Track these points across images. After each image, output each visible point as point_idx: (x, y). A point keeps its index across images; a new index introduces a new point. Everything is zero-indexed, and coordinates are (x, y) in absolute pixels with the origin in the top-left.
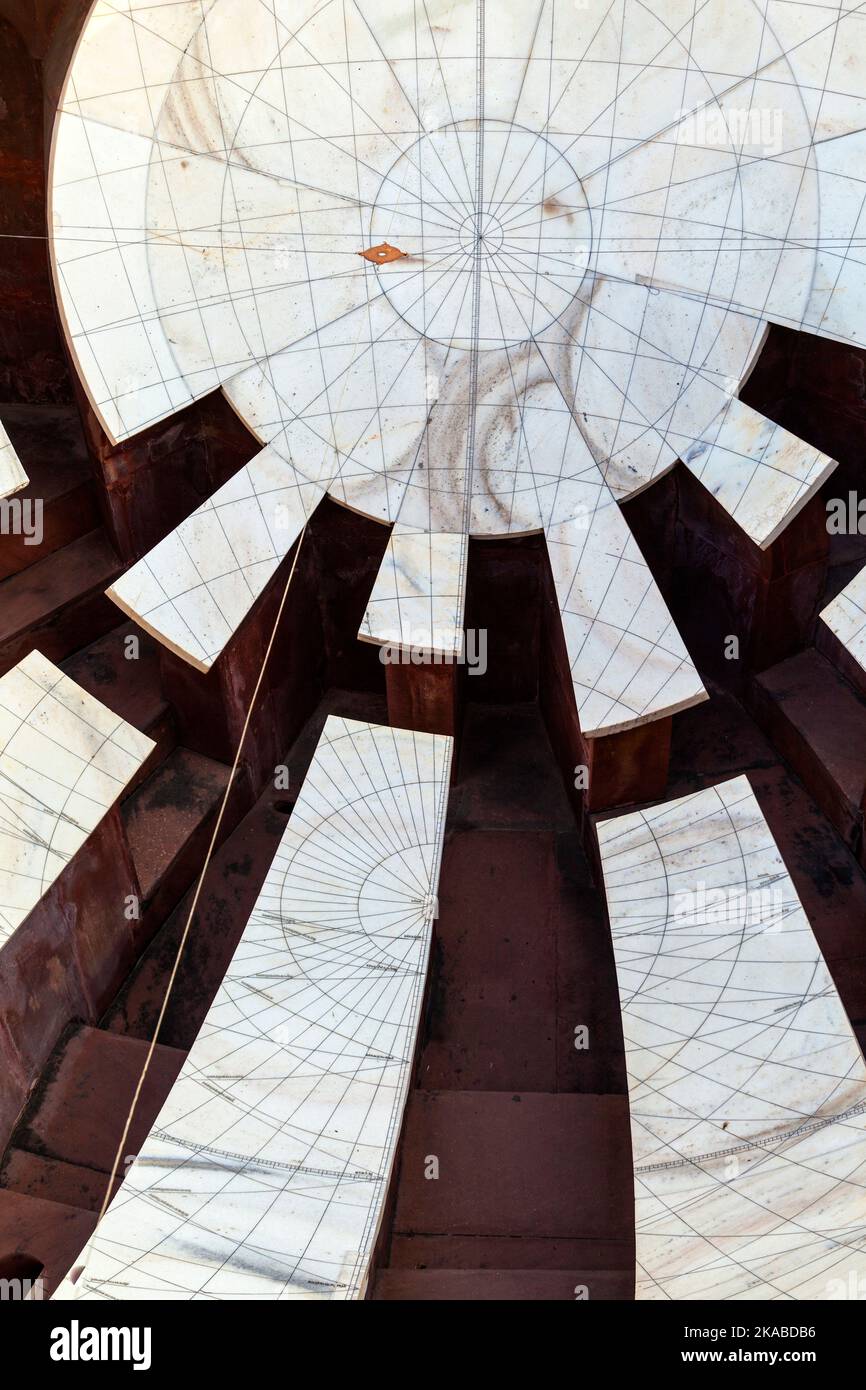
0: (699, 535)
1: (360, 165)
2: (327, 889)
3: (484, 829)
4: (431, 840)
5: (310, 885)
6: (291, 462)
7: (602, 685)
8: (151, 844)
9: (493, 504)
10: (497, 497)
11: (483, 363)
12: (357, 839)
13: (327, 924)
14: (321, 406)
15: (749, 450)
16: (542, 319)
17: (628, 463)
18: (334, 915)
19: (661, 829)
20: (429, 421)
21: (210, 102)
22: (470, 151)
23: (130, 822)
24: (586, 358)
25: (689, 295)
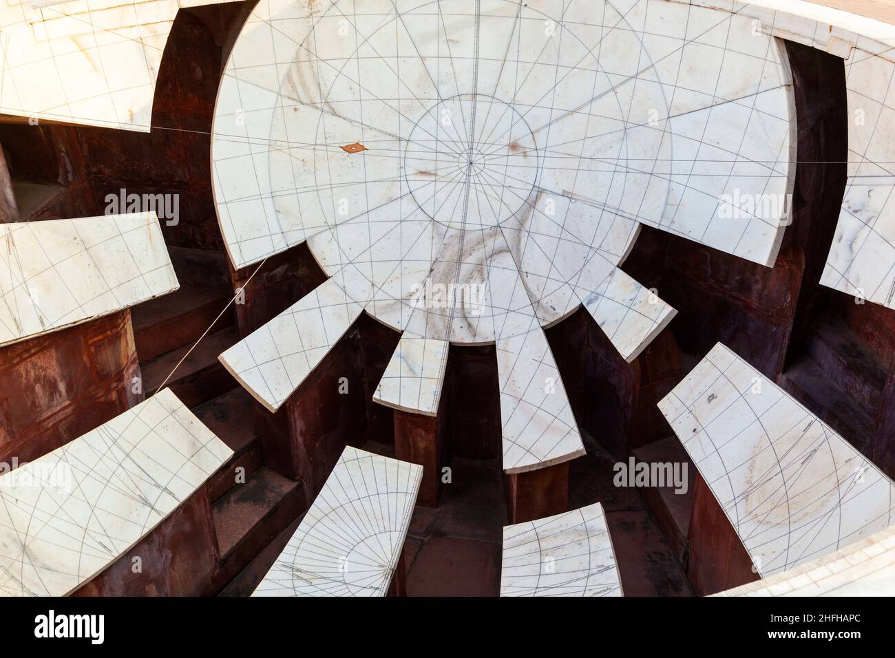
0: (600, 356)
1: (402, 117)
2: (326, 553)
3: (451, 537)
4: (398, 529)
5: (316, 549)
6: (344, 289)
7: (520, 441)
8: (233, 524)
9: (466, 324)
10: (469, 319)
11: (468, 237)
12: (351, 524)
13: (322, 574)
14: (366, 257)
15: (624, 301)
16: (505, 214)
17: (550, 304)
18: (326, 570)
19: (543, 533)
20: (432, 270)
21: (314, 75)
22: (467, 112)
23: (223, 509)
24: (530, 239)
25: (593, 204)
